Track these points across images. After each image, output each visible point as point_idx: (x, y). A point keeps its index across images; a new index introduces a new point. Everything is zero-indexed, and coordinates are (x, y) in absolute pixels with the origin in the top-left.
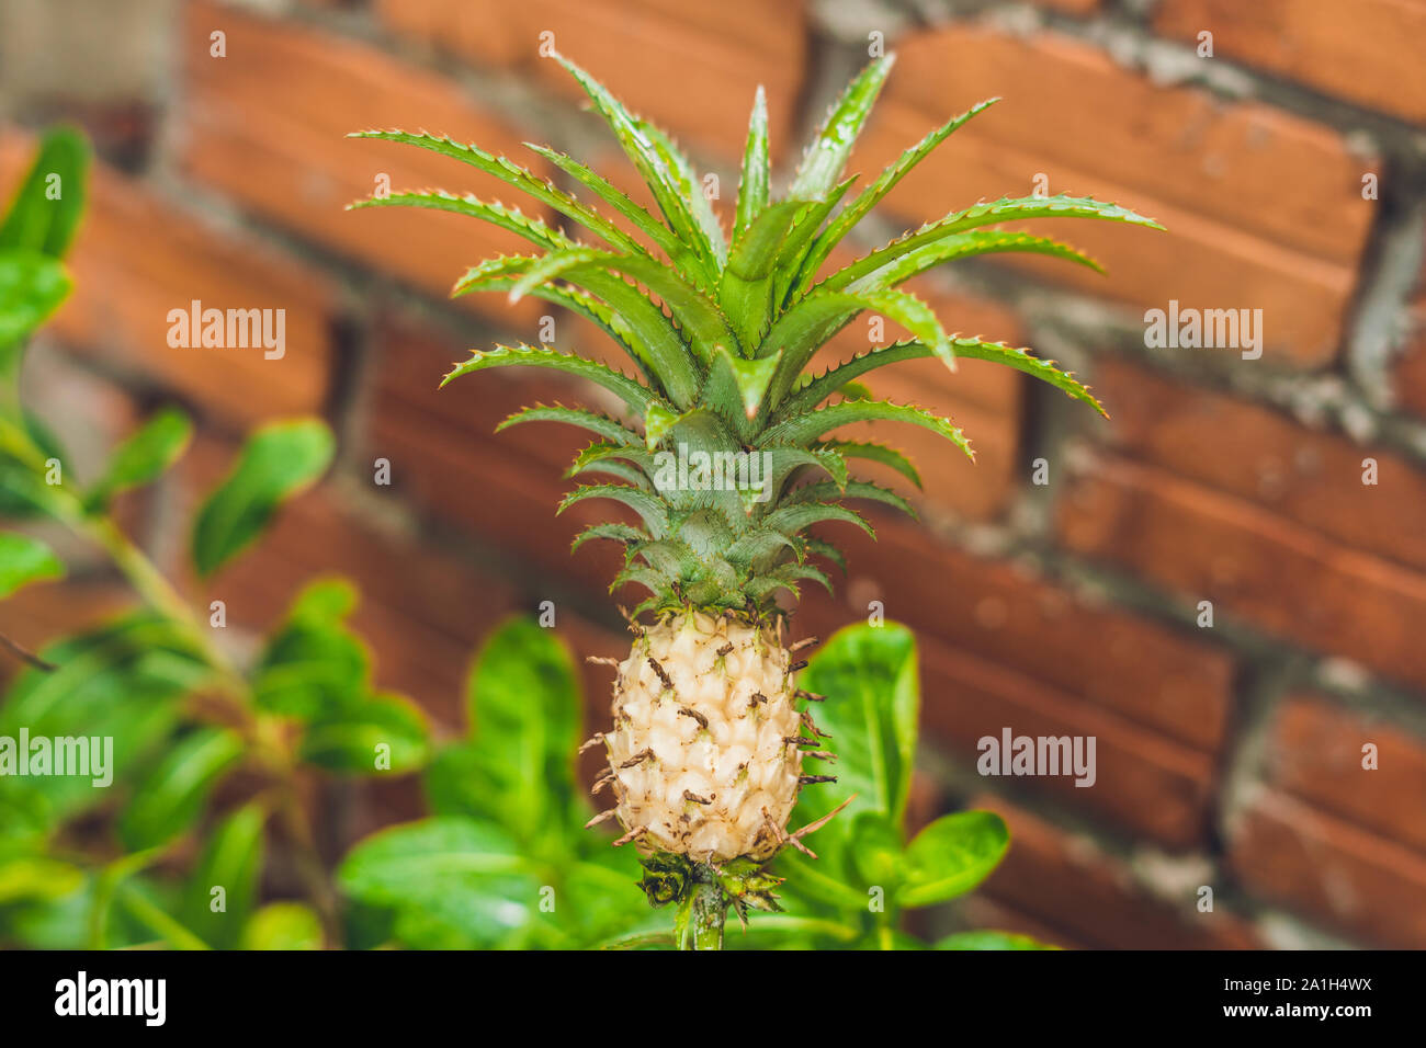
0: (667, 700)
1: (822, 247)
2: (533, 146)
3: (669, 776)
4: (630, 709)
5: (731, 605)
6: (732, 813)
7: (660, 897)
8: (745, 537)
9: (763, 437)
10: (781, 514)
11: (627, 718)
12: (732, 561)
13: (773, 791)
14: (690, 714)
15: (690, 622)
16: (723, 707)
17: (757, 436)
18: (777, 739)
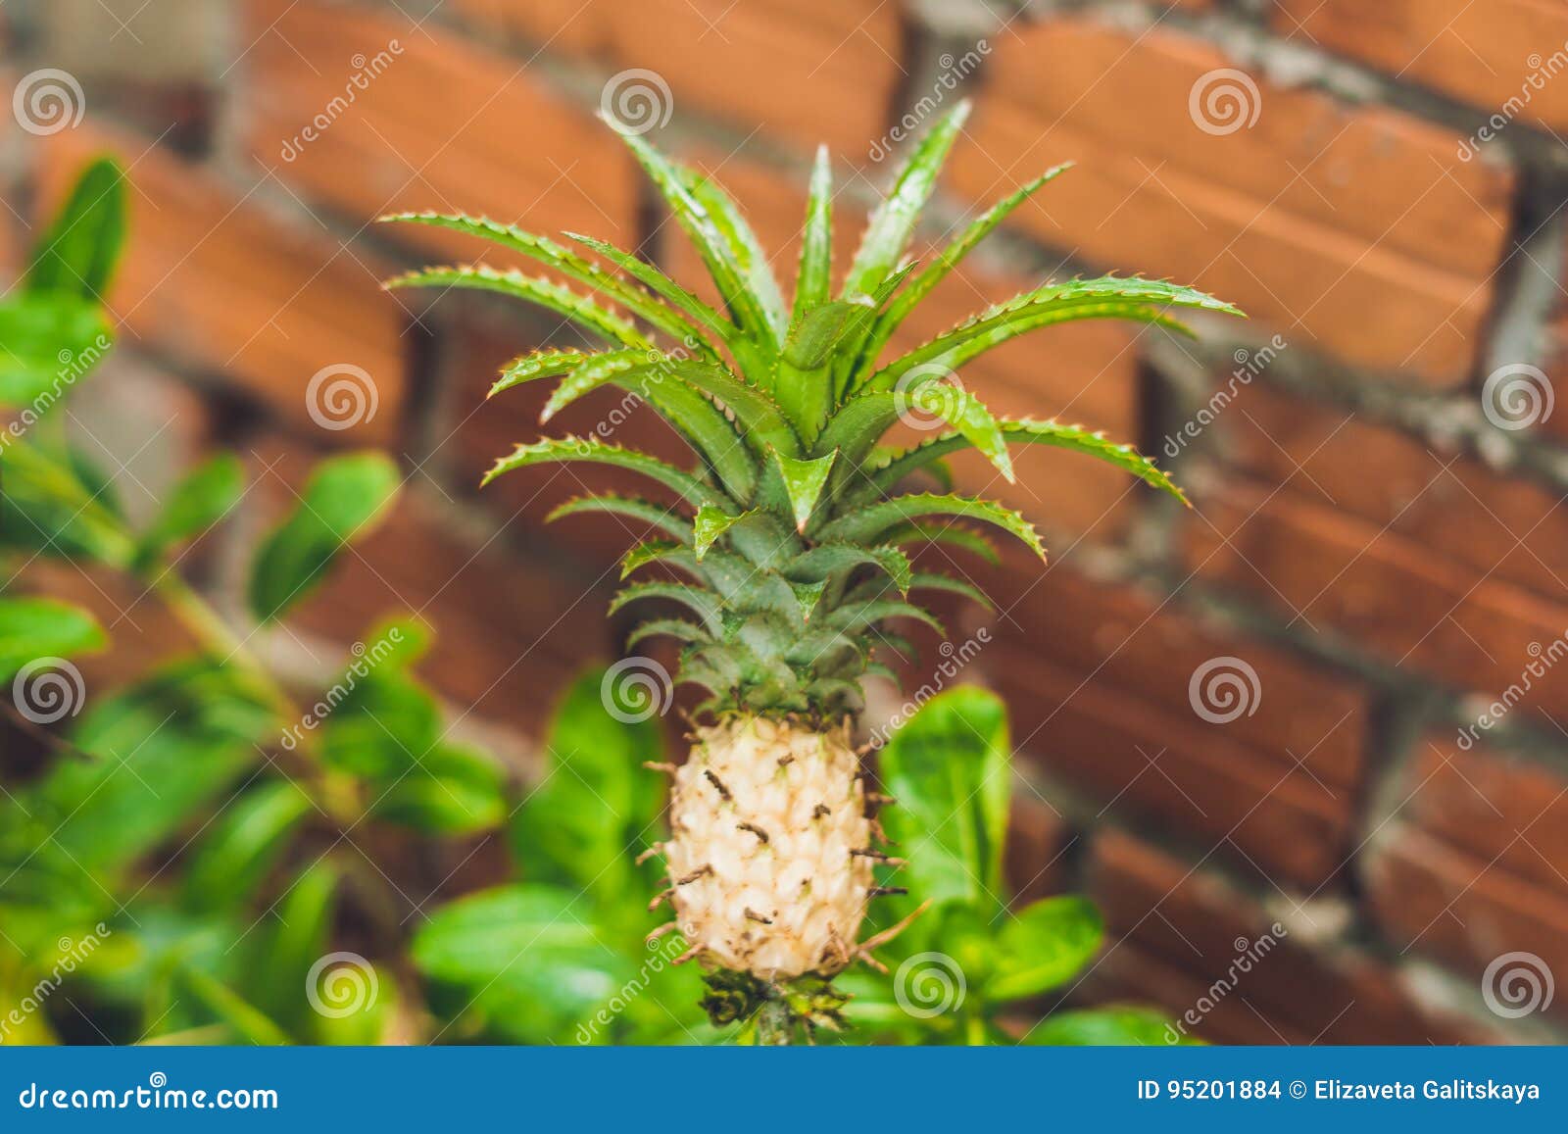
0: (726, 812)
1: (886, 325)
2: (571, 234)
3: (729, 891)
4: (688, 820)
5: (794, 709)
6: (796, 931)
7: (722, 1018)
8: (806, 638)
9: (825, 533)
10: (845, 612)
11: (685, 830)
12: (793, 663)
13: (840, 905)
14: (749, 828)
15: (750, 727)
16: (785, 819)
17: (818, 530)
18: (843, 851)
